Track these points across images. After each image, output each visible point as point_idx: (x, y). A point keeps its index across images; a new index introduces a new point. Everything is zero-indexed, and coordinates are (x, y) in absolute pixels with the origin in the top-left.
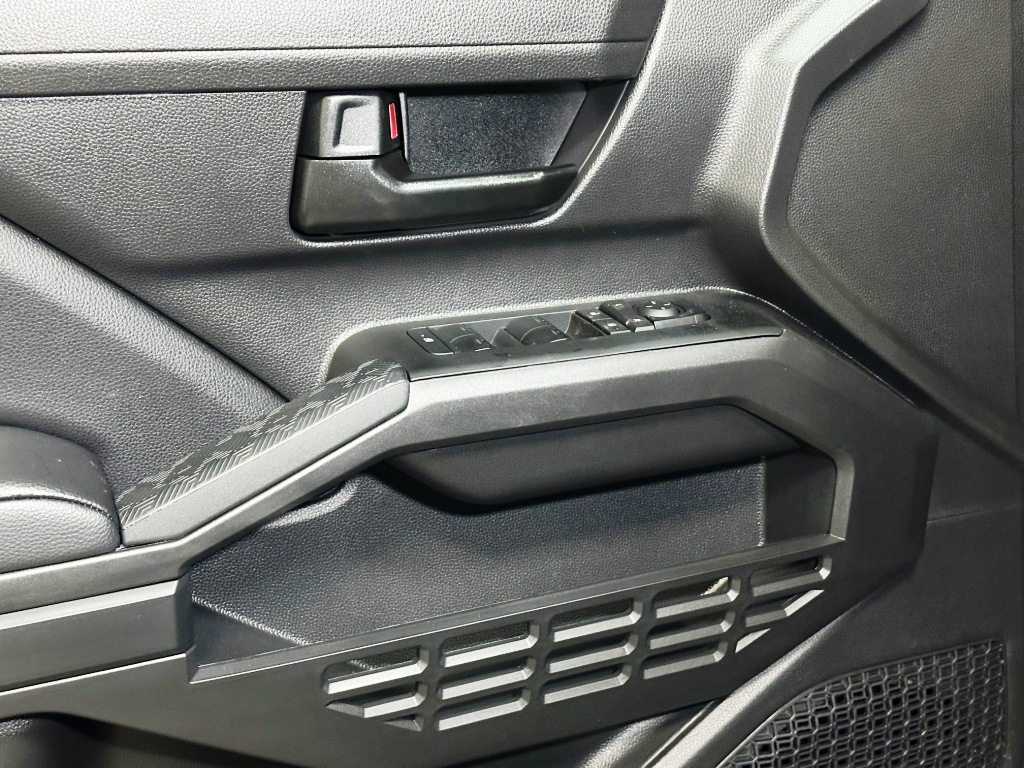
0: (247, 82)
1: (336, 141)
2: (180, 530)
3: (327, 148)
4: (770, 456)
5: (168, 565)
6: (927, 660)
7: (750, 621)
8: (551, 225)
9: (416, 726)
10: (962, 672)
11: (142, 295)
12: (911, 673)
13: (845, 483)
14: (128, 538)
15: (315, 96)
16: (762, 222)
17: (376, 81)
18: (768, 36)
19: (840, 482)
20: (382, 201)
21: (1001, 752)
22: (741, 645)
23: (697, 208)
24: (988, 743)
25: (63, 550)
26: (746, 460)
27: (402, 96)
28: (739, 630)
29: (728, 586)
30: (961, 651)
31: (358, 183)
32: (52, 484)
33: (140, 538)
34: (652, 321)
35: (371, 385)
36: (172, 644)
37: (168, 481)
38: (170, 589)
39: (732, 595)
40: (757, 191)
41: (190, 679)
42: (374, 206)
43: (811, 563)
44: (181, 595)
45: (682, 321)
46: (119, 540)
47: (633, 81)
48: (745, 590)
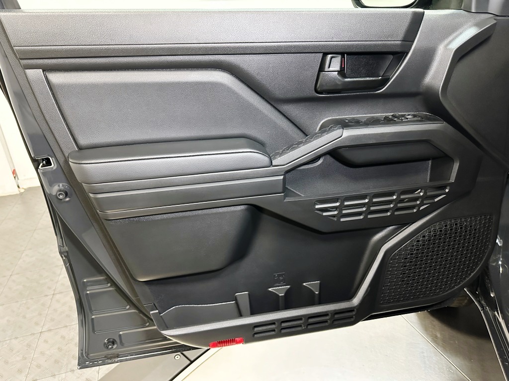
0: (309, 51)
1: (329, 67)
2: (286, 163)
3: (326, 69)
4: (434, 159)
5: (282, 171)
6: (471, 218)
7: (425, 202)
8: (381, 92)
9: (335, 219)
10: (480, 222)
11: (277, 107)
12: (466, 221)
13: (456, 166)
14: (273, 164)
15: (325, 54)
16: (440, 93)
17: (341, 51)
18: (446, 42)
19: (454, 166)
20: (339, 83)
21: (488, 245)
22: (421, 208)
23: (421, 90)
24: (485, 242)
25: (259, 165)
26: (426, 159)
27: (345, 55)
28: (422, 204)
29: (421, 192)
30: (481, 217)
31: (333, 78)
32: (257, 150)
33: (276, 164)
34: (407, 119)
35: (334, 130)
36: (281, 191)
37: (282, 151)
38: (282, 177)
39: (422, 194)
40: (439, 84)
41: (284, 200)
42: (337, 85)
43: (444, 187)
44: (284, 179)
45: (416, 119)
46: (271, 164)
47: (407, 53)
48: (425, 193)
